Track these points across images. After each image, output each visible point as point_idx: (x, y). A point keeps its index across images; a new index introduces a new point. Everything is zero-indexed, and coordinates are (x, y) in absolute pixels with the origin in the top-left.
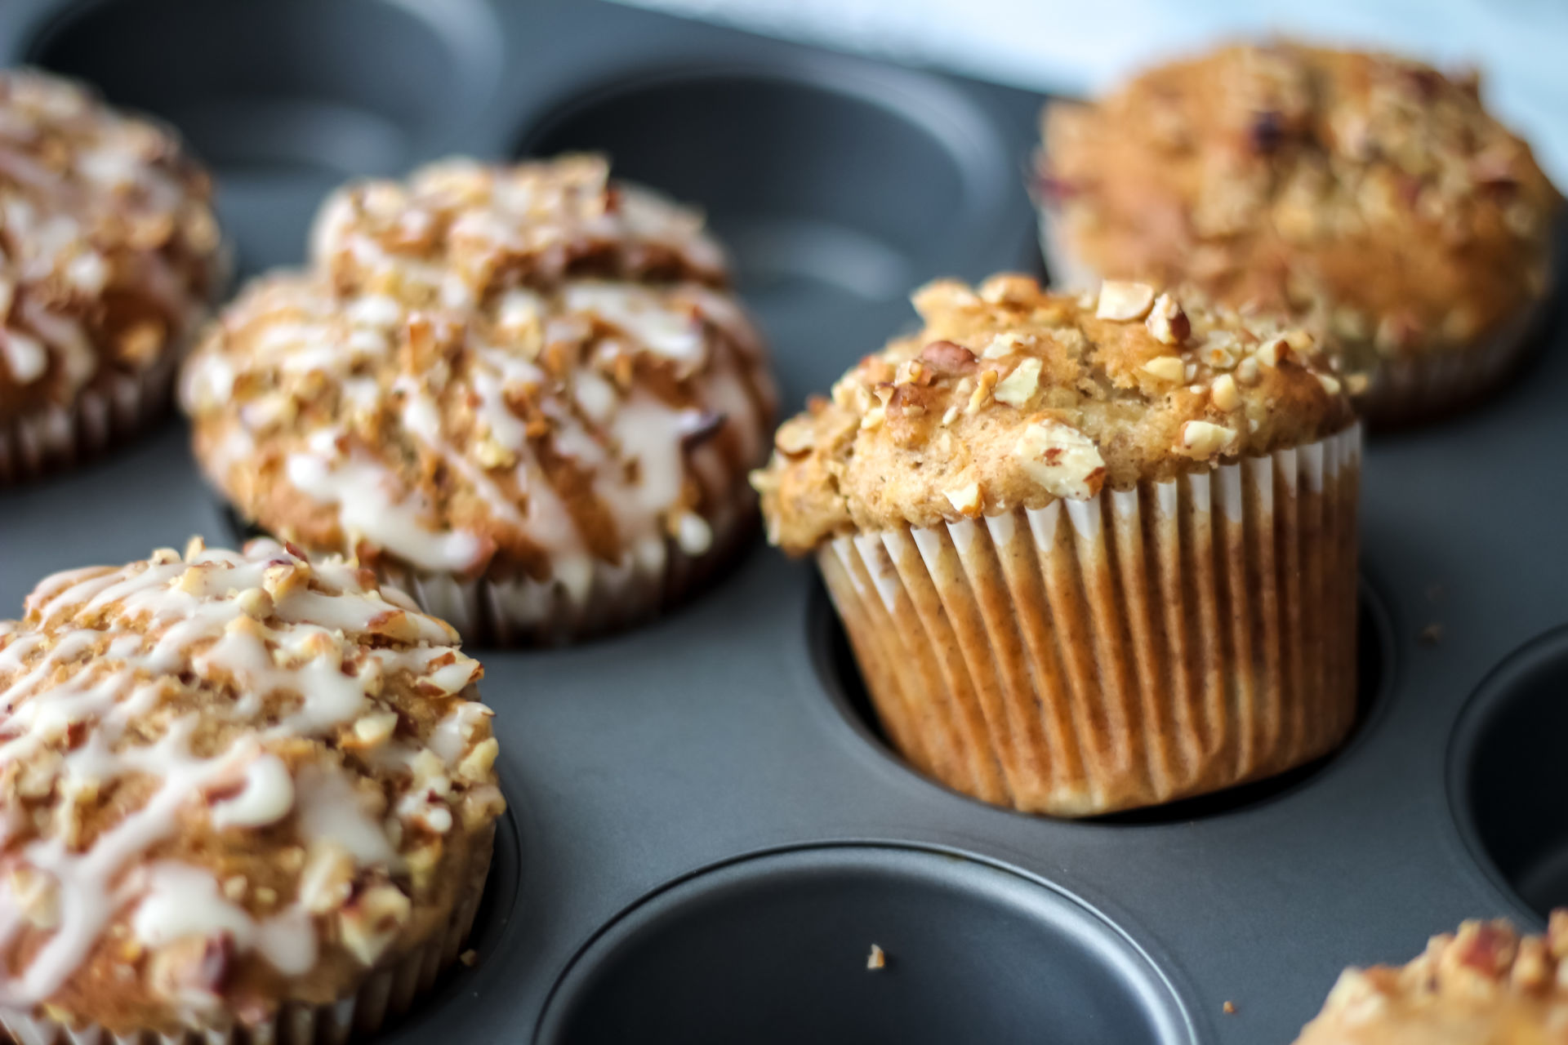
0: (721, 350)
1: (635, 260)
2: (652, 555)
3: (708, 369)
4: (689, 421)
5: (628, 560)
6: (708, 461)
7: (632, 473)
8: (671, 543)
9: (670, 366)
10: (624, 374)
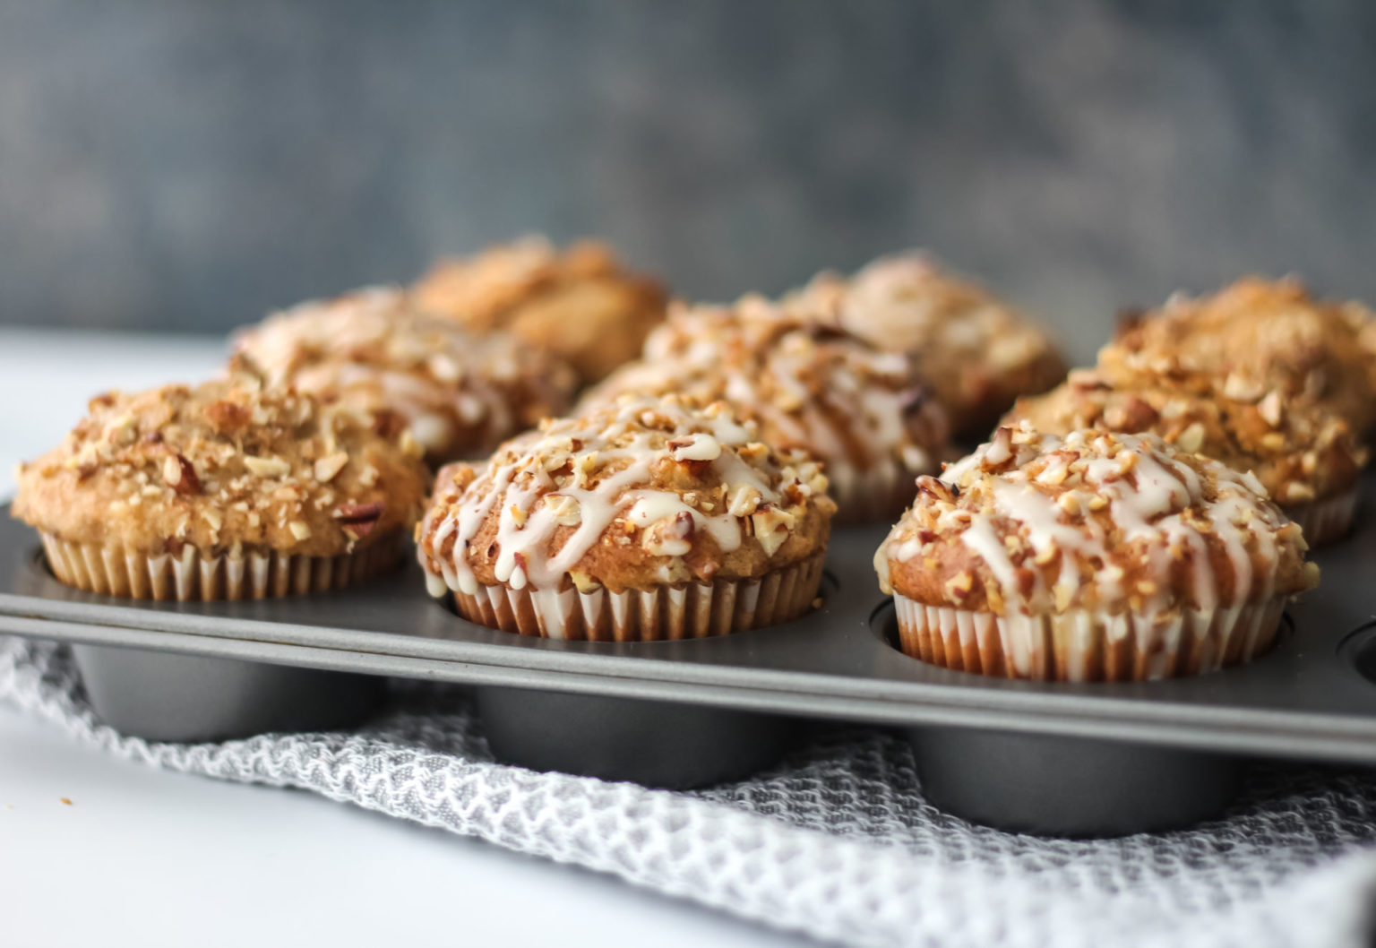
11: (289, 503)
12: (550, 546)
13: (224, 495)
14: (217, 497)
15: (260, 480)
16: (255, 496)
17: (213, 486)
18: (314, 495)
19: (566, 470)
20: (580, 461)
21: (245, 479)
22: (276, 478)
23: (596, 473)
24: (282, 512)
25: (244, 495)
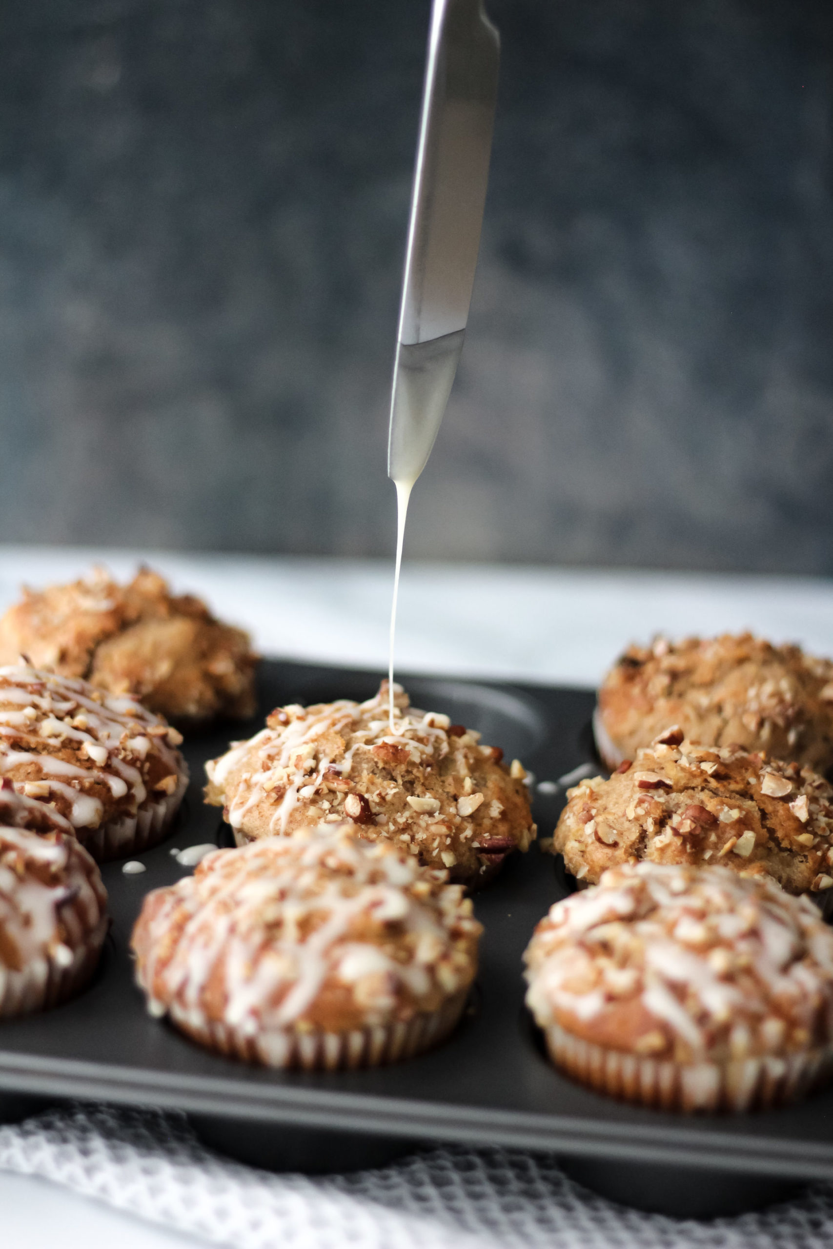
0: (74, 860)
1: (22, 816)
2: (39, 970)
3: (67, 868)
4: (59, 893)
5: (26, 970)
6: (69, 914)
7: (27, 921)
8: (50, 960)
9: (47, 865)
10: (20, 868)
11: (441, 836)
12: (278, 996)
13: (392, 827)
14: (386, 828)
15: (419, 814)
16: (415, 828)
17: (382, 818)
18: (460, 829)
19: (274, 927)
20: (292, 912)
21: (407, 814)
22: (431, 814)
23: (306, 926)
24: (436, 844)
25: (406, 828)
